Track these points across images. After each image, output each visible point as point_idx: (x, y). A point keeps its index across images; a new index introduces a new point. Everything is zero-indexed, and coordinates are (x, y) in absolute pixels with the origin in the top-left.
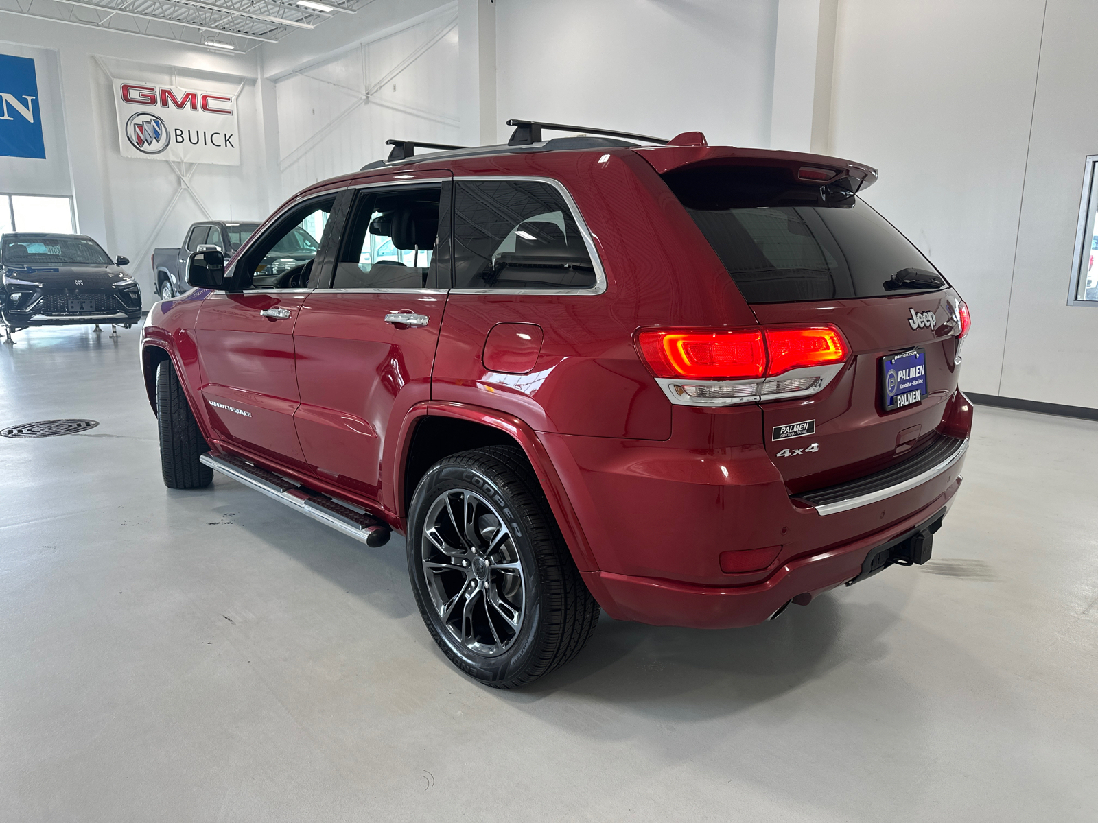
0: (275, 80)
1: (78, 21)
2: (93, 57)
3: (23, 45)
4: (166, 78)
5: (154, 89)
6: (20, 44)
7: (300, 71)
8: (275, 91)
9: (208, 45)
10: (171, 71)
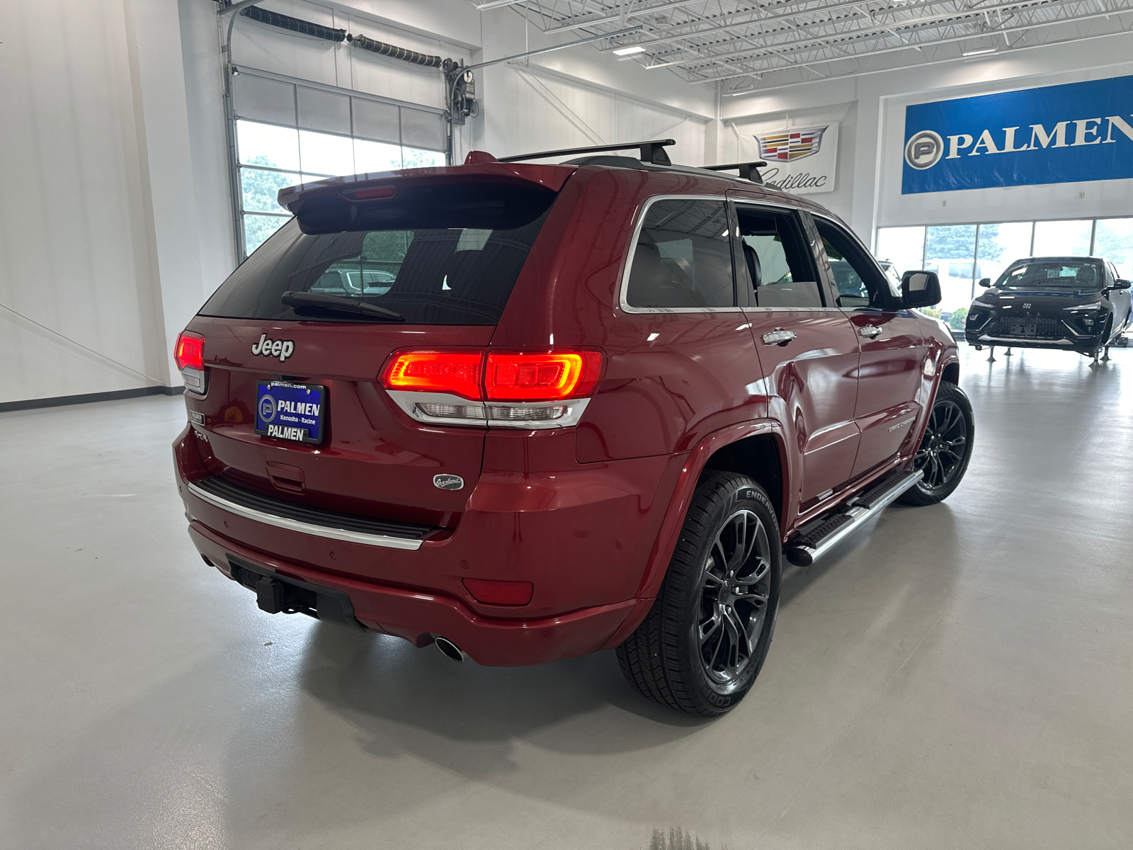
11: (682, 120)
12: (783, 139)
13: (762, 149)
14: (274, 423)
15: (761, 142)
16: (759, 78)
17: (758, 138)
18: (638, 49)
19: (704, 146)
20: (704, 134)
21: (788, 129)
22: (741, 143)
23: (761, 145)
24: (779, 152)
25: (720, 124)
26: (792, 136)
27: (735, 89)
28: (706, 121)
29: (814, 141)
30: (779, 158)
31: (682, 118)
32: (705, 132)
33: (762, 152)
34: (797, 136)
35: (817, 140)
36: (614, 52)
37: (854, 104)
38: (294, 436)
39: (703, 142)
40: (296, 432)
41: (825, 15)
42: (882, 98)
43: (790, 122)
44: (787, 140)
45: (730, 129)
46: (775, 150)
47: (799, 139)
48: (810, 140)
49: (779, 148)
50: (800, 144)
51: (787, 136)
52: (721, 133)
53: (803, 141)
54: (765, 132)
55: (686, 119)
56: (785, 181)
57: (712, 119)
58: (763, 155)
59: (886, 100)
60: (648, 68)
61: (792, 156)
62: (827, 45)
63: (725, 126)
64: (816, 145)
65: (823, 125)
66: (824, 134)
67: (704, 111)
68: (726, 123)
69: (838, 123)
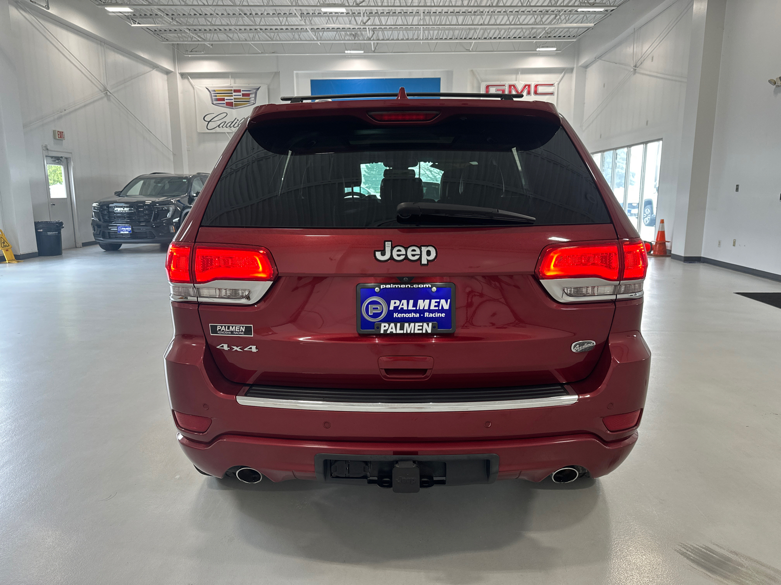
0: (586, 67)
1: (465, 50)
2: (472, 71)
3: (437, 70)
4: (514, 77)
5: (504, 85)
6: (435, 70)
7: (599, 57)
8: (586, 74)
9: (539, 51)
10: (517, 72)
11: (151, 69)
12: (229, 92)
13: (213, 98)
14: (384, 320)
15: (212, 92)
16: (211, 47)
17: (209, 89)
18: (127, 9)
19: (167, 90)
20: (166, 82)
21: (231, 86)
22: (196, 91)
23: (212, 95)
24: (226, 101)
25: (178, 76)
26: (235, 91)
27: (191, 52)
28: (167, 72)
29: (251, 96)
30: (226, 105)
31: (150, 67)
32: (167, 80)
33: (213, 100)
34: (239, 91)
35: (253, 96)
36: (105, 8)
37: (277, 74)
38: (419, 330)
39: (167, 88)
40: (422, 326)
41: (249, 11)
42: (295, 72)
43: (232, 81)
44: (232, 93)
45: (186, 81)
46: (223, 100)
47: (241, 94)
48: (248, 95)
49: (226, 98)
50: (241, 97)
51: (232, 90)
52: (180, 83)
53: (243, 95)
54: (214, 86)
55: (153, 69)
56: (233, 122)
57: (172, 72)
58: (214, 102)
59: (297, 74)
60: (133, 25)
61: (236, 105)
62: (261, 31)
63: (182, 78)
64: (253, 99)
65: (257, 86)
66: (258, 92)
67: (167, 65)
68: (183, 75)
69: (266, 86)
